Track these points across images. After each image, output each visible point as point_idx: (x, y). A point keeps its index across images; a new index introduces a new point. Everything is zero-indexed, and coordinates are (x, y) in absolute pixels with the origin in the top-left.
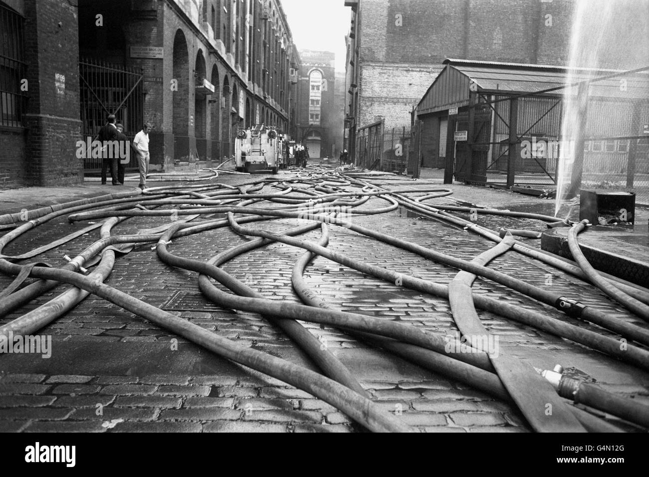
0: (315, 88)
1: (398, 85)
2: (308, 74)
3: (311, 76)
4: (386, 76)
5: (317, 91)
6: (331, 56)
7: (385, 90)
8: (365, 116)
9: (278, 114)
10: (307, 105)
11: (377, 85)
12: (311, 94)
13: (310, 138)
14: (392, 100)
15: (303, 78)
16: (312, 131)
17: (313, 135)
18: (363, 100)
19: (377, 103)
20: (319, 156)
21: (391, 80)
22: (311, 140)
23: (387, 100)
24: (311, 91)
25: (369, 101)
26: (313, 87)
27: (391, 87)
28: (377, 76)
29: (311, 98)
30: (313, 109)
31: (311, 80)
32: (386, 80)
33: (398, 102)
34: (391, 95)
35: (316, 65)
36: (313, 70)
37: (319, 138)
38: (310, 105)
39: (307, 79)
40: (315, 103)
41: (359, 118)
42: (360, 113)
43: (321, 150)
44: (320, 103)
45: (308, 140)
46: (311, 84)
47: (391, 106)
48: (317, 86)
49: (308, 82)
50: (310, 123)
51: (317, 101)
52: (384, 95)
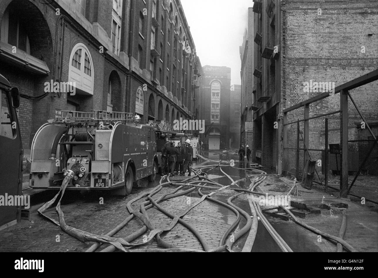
0: (216, 95)
1: (348, 38)
2: (210, 84)
3: (212, 85)
4: (327, 24)
5: (217, 97)
6: (229, 70)
7: (326, 46)
8: (294, 88)
9: (177, 109)
10: (209, 108)
11: (311, 39)
12: (212, 100)
13: (211, 134)
14: (339, 62)
15: (205, 87)
16: (213, 128)
17: (214, 131)
18: (289, 64)
19: (313, 68)
20: (218, 148)
21: (336, 31)
22: (212, 135)
23: (331, 62)
24: (212, 97)
25: (300, 65)
26: (214, 94)
27: (336, 41)
28: (311, 25)
29: (212, 102)
30: (214, 111)
31: (212, 88)
32: (327, 30)
33: (349, 65)
34: (336, 54)
35: (216, 77)
36: (214, 81)
37: (219, 134)
38: (211, 108)
39: (209, 87)
40: (215, 106)
41: (285, 92)
42: (284, 85)
43: (220, 143)
44: (219, 106)
45: (210, 135)
46: (212, 91)
47: (337, 72)
48: (217, 93)
49: (210, 89)
50: (212, 122)
51: (217, 105)
52: (325, 54)
